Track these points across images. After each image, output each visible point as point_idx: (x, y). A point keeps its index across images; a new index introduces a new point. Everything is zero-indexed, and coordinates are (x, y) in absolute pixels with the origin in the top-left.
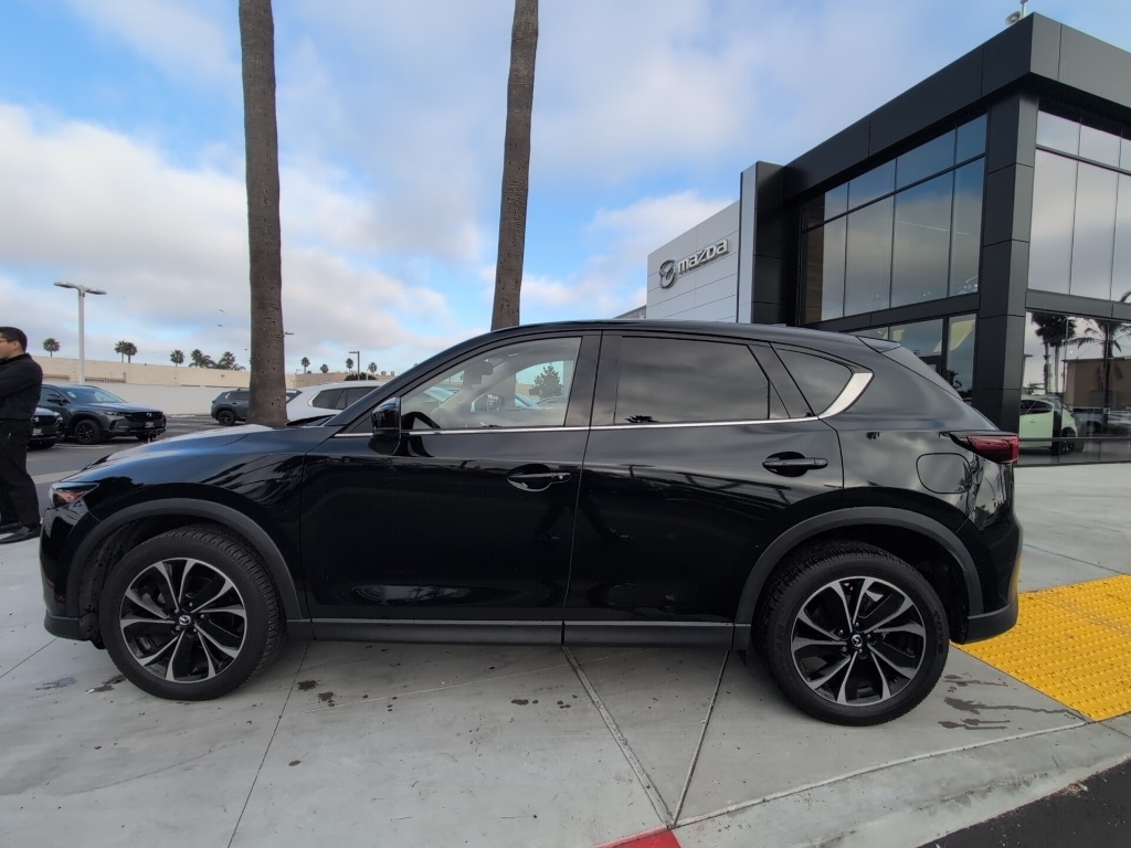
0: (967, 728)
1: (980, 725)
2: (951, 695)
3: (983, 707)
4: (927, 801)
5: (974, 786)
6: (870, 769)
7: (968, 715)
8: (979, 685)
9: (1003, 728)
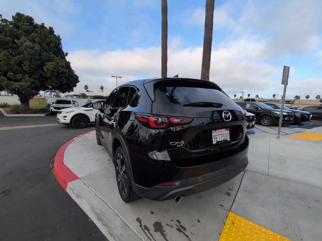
0: (141, 226)
1: (146, 231)
2: (164, 224)
3: (164, 235)
4: (94, 210)
5: (104, 221)
6: (104, 201)
7: (151, 228)
8: (185, 237)
9: (150, 239)
